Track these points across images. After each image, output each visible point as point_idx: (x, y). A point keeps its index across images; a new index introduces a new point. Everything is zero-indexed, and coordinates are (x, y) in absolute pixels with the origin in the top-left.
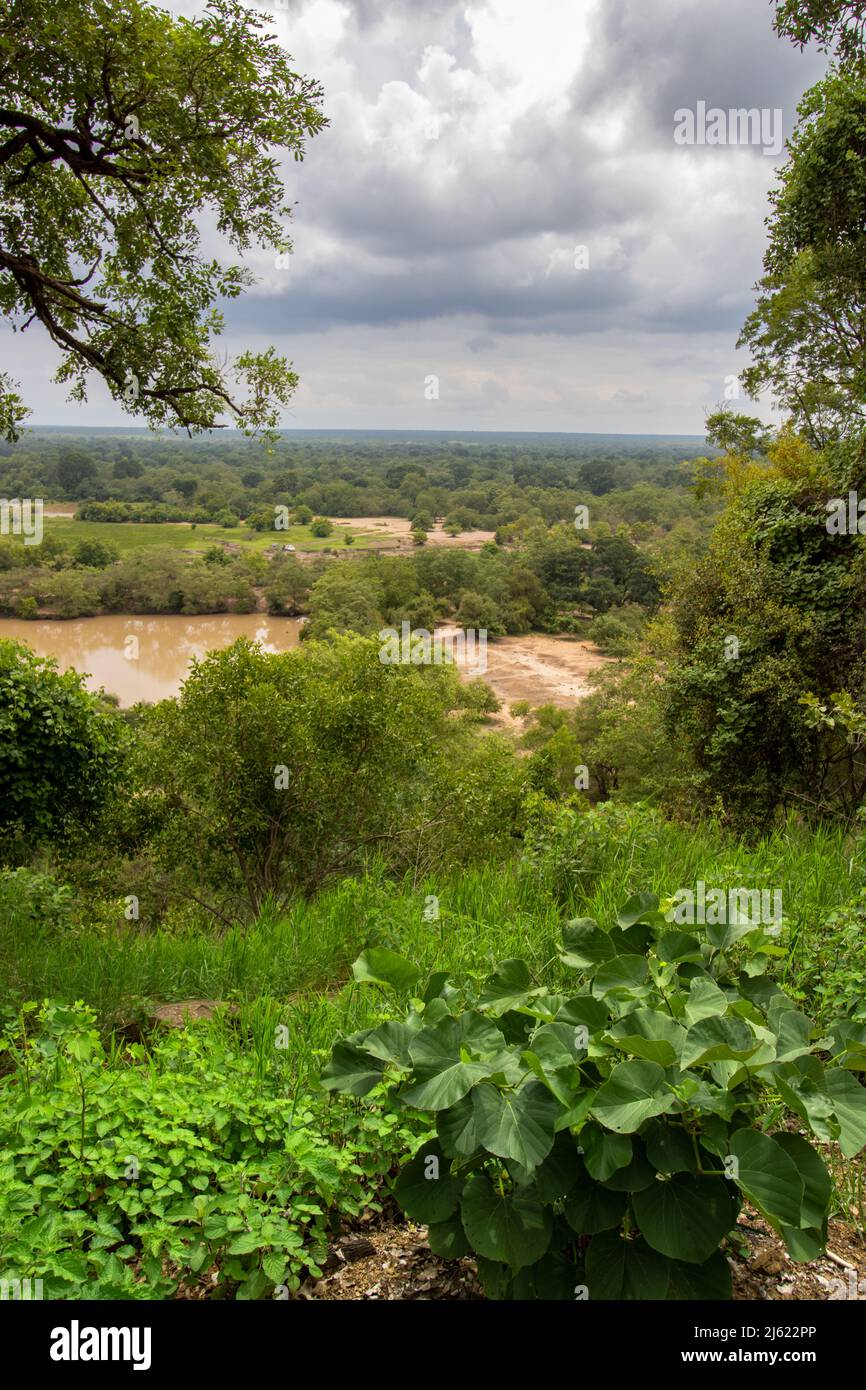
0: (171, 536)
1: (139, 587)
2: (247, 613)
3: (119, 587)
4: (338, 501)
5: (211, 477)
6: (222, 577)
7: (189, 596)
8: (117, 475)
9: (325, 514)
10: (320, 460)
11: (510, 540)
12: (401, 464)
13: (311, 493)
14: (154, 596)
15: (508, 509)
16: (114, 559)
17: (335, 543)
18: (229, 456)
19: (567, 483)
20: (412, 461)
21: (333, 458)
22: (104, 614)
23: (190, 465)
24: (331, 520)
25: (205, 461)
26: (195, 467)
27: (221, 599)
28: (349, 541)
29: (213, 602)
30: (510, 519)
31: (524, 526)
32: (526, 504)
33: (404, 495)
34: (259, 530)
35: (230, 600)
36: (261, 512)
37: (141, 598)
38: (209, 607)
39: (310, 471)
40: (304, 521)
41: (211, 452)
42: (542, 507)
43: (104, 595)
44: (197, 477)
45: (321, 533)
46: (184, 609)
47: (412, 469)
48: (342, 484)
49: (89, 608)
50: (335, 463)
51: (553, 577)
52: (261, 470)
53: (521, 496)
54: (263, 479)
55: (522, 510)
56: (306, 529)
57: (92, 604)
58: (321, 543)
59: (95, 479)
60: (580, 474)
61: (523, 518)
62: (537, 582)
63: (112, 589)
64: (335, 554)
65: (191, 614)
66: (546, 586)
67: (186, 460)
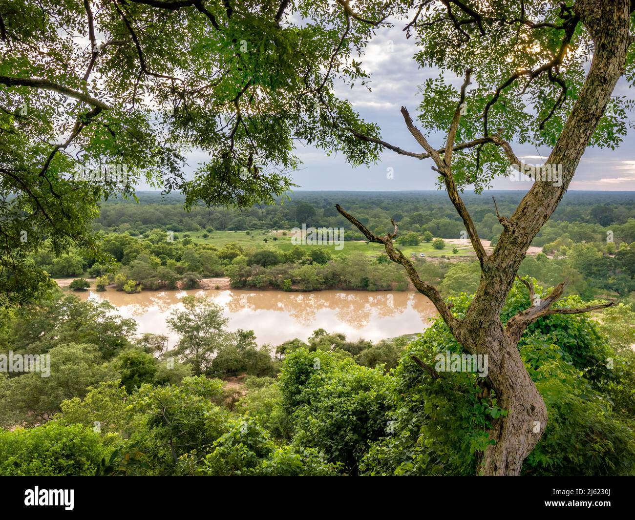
0: (356, 248)
1: (345, 275)
2: (403, 291)
3: (335, 275)
4: (446, 229)
5: (375, 216)
6: (389, 270)
7: (372, 281)
8: (325, 215)
9: (439, 236)
10: (433, 207)
11: (552, 253)
12: (479, 209)
13: (432, 224)
14: (353, 280)
15: (549, 234)
16: (329, 260)
17: (449, 253)
18: (383, 205)
19: (583, 219)
20: (486, 207)
21: (440, 206)
22: (325, 289)
23: (362, 210)
24: (444, 240)
25: (370, 208)
26: (365, 211)
27: (389, 282)
28: (455, 251)
29: (385, 284)
30: (552, 240)
31: (560, 244)
32: (560, 231)
33: (485, 226)
34: (403, 245)
35: (393, 284)
36: (404, 235)
37: (346, 281)
38: (382, 287)
39: (428, 213)
40: (428, 240)
41: (373, 203)
42: (570, 232)
43: (327, 279)
44: (367, 216)
45: (439, 247)
46: (368, 288)
47: (488, 211)
48: (447, 220)
49: (318, 286)
50: (442, 208)
51: (590, 274)
52: (400, 212)
53: (555, 226)
54: (403, 217)
55: (557, 235)
56: (430, 245)
57: (320, 284)
58: (440, 253)
59: (314, 218)
60: (591, 214)
61: (559, 239)
62: (581, 277)
63: (330, 276)
64: (448, 259)
65: (372, 291)
66: (585, 279)
67: (360, 207)
